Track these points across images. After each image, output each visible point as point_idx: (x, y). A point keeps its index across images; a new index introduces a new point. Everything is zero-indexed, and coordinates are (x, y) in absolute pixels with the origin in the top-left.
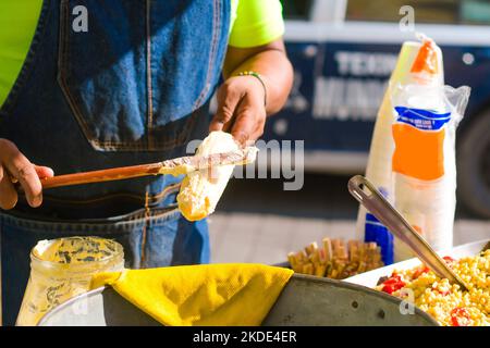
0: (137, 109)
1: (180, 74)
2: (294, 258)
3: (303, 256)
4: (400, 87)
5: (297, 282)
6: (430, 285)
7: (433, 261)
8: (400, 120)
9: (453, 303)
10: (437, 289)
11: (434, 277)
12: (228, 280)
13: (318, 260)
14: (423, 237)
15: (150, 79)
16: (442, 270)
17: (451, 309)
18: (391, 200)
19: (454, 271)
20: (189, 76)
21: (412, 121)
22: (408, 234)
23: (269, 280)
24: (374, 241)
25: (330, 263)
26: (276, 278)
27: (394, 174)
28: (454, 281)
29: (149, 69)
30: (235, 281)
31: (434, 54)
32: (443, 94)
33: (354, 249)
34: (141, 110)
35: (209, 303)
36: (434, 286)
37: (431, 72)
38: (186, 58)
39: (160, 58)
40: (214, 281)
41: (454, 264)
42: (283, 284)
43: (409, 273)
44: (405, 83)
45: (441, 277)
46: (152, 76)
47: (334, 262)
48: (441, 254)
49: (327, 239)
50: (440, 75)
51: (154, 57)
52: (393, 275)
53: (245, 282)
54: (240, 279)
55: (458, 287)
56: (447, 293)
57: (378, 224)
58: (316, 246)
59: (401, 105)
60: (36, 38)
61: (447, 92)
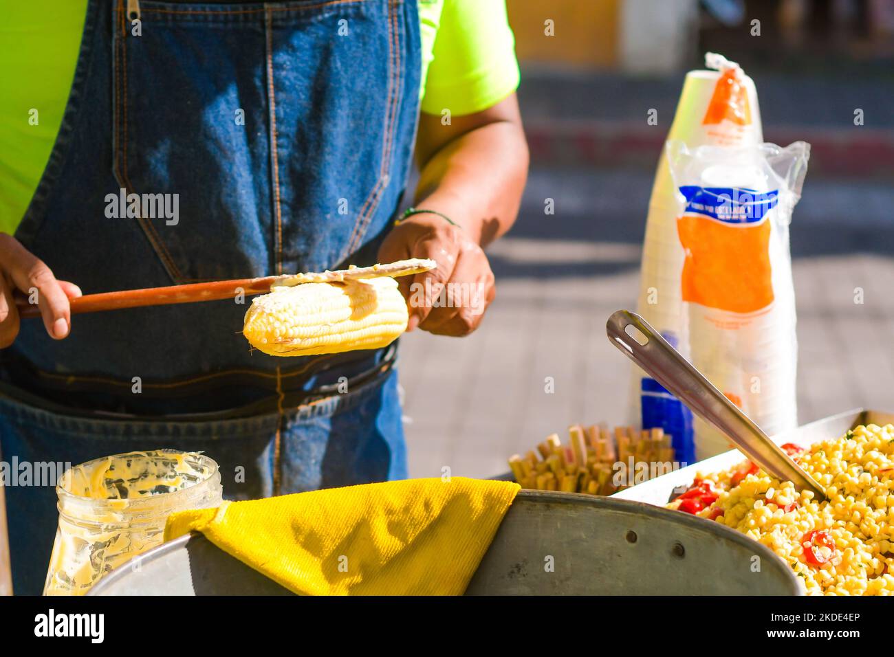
0: (254, 220)
1: (328, 158)
2: (519, 464)
3: (535, 461)
4: (687, 152)
5: (527, 504)
6: (761, 495)
7: (765, 452)
8: (689, 209)
9: (805, 524)
10: (774, 501)
11: (768, 480)
12: (407, 510)
13: (563, 466)
14: (745, 411)
15: (276, 168)
16: (780, 466)
17: (801, 534)
18: (684, 350)
19: (803, 468)
20: (345, 161)
21: (711, 209)
22: (718, 408)
23: (478, 504)
24: (658, 425)
25: (584, 470)
26: (491, 500)
27: (686, 305)
28: (804, 484)
29: (274, 150)
30: (418, 510)
31: (742, 90)
32: (763, 160)
33: (624, 442)
34: (261, 221)
35: (375, 551)
36: (769, 495)
37: (740, 122)
38: (339, 129)
39: (292, 130)
40: (381, 512)
41: (800, 455)
42: (503, 510)
43: (723, 477)
44: (693, 144)
45: (781, 479)
46: (280, 162)
47: (590, 467)
48: (778, 440)
49: (576, 428)
50: (754, 127)
51: (283, 129)
52: (697, 482)
53: (436, 511)
54: (427, 505)
55: (812, 494)
56: (793, 508)
57: (665, 395)
58: (557, 442)
59: (691, 183)
60: (72, 101)
61: (769, 155)
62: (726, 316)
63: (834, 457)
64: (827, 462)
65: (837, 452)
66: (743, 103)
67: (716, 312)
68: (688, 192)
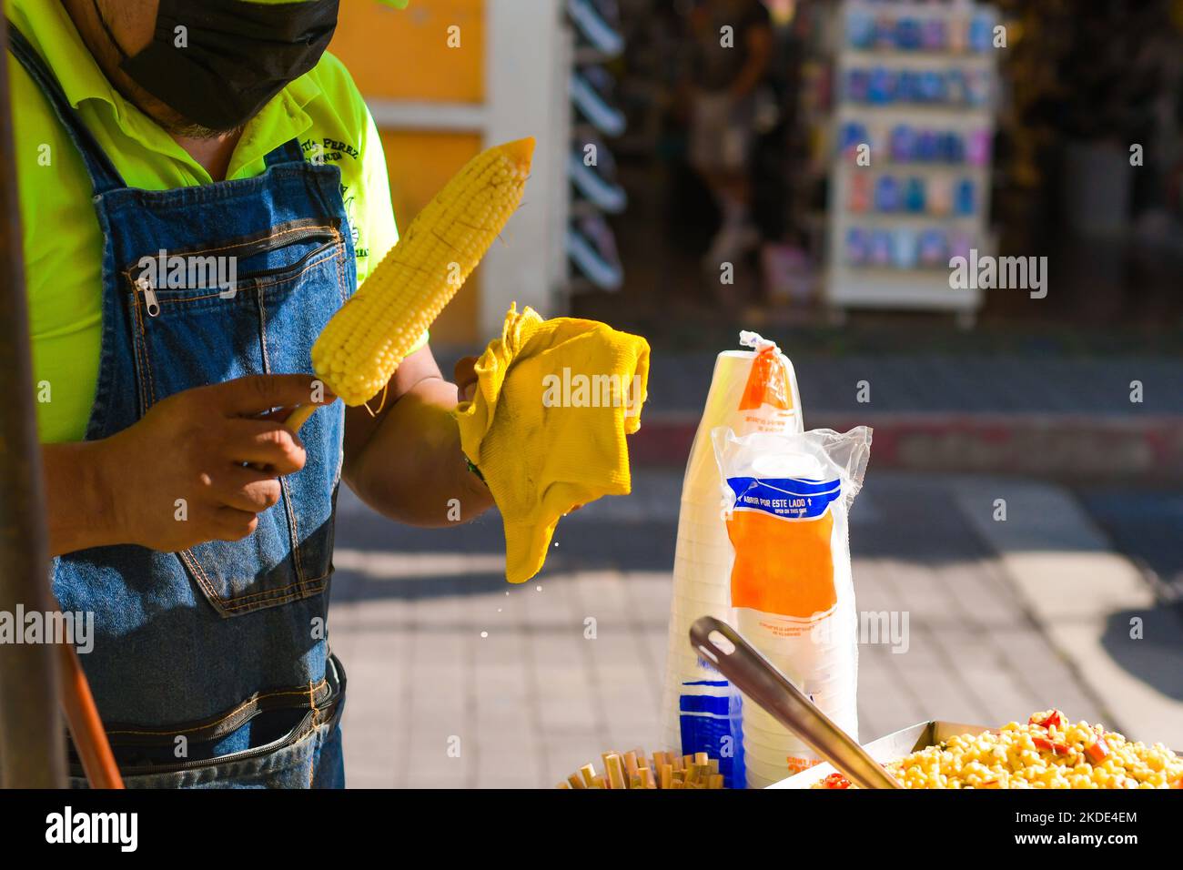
0: (273, 521)
4: (735, 440)
8: (738, 504)
21: (767, 503)
24: (703, 750)
27: (737, 611)
31: (781, 371)
33: (666, 769)
34: (278, 522)
49: (612, 756)
58: (592, 772)
59: (740, 474)
62: (785, 621)
63: (931, 771)
64: (926, 777)
65: (933, 765)
66: (783, 384)
67: (771, 618)
68: (738, 485)
